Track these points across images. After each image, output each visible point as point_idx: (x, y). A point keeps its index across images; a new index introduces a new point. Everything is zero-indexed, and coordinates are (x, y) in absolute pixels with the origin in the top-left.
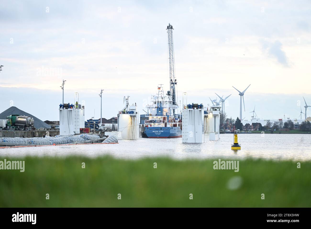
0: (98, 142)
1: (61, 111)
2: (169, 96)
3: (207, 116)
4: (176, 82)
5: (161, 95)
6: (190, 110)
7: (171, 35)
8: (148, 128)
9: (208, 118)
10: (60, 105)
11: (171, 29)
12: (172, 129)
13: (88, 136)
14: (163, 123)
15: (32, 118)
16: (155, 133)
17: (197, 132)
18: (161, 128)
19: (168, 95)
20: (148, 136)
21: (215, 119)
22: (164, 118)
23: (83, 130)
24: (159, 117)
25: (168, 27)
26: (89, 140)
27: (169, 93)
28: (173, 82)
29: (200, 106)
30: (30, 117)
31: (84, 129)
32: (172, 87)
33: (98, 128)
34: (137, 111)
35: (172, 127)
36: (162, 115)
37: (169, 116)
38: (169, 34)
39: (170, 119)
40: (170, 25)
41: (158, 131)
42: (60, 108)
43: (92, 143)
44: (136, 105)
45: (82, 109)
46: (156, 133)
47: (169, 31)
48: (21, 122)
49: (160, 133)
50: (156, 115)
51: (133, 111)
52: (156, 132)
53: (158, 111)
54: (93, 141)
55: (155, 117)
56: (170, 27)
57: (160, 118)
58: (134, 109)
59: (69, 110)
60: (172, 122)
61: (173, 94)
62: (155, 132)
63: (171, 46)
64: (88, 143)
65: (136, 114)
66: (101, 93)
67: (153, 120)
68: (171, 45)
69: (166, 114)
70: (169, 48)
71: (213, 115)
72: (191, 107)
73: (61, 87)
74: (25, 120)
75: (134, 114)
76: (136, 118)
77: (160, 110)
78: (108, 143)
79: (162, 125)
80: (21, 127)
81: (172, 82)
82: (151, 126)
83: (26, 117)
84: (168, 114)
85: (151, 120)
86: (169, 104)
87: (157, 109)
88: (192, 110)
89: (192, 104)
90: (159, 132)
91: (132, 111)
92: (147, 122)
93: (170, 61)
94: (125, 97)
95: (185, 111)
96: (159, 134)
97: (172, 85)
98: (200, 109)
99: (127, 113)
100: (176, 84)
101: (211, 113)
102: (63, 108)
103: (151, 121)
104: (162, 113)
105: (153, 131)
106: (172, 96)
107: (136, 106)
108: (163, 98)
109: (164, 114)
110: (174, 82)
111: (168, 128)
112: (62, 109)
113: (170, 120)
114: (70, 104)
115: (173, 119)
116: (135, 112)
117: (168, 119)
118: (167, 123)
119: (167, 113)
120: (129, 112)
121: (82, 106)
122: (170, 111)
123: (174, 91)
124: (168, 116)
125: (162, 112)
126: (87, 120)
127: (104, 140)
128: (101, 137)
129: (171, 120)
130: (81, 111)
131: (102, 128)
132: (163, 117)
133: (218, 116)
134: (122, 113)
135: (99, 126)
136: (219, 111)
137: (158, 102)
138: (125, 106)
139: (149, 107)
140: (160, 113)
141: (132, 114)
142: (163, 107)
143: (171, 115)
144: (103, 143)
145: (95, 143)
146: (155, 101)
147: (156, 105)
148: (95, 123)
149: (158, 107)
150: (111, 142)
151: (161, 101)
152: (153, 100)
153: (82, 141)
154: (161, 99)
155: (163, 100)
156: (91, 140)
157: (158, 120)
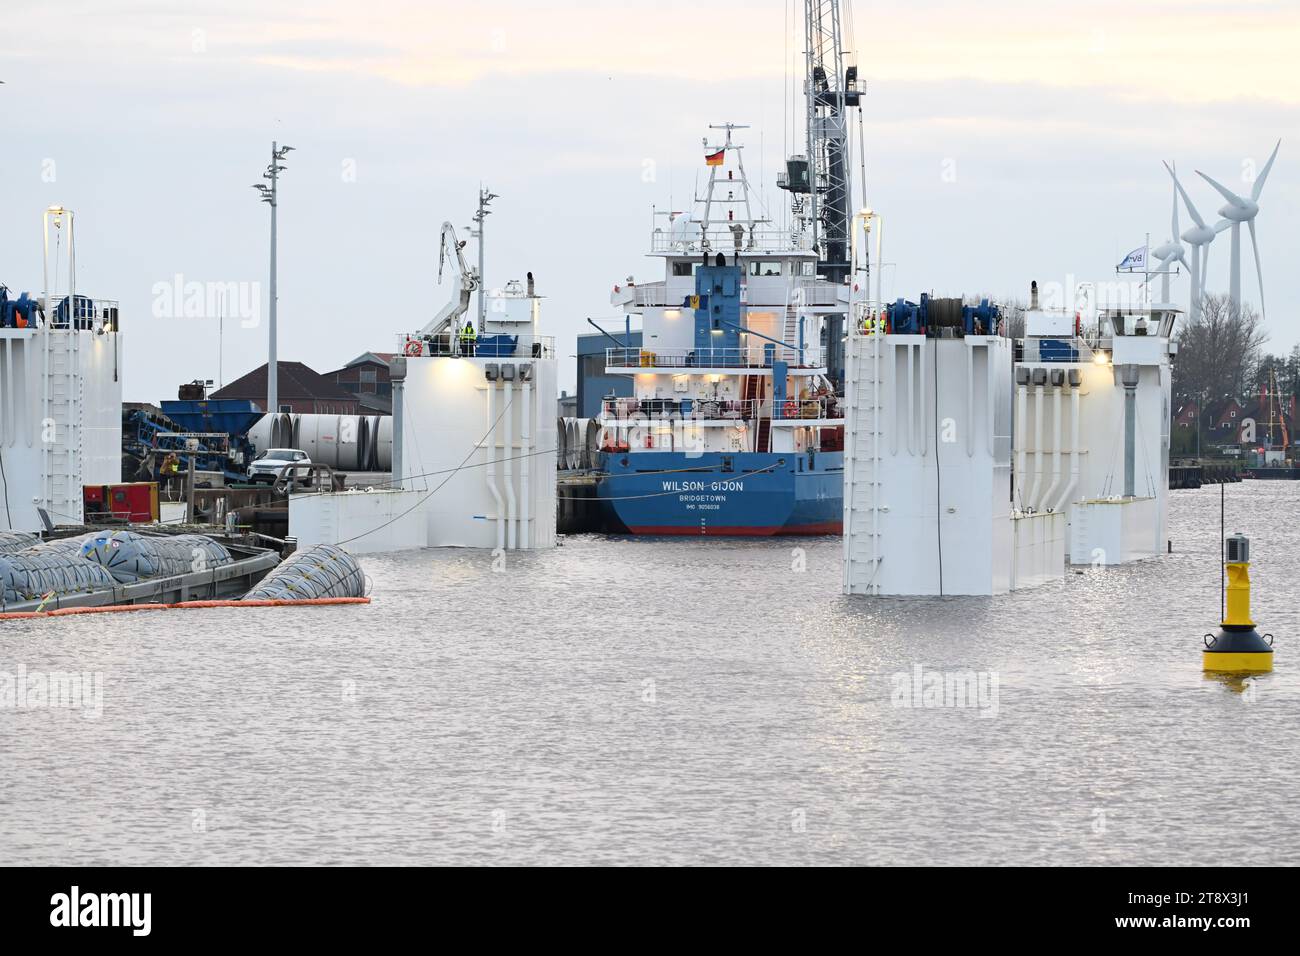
0: (218, 590)
2: (799, 195)
3: (1073, 373)
4: (851, 88)
5: (728, 207)
6: (906, 347)
8: (625, 462)
9: (1076, 392)
12: (811, 467)
13: (145, 551)
14: (746, 418)
16: (681, 498)
17: (952, 511)
18: (726, 464)
19: (793, 189)
20: (628, 523)
21: (1130, 398)
22: (752, 387)
23: (110, 498)
24: (714, 376)
26: (146, 575)
27: (796, 177)
28: (832, 90)
29: (976, 313)
31: (115, 489)
32: (819, 128)
33: (247, 462)
34: (538, 334)
35: (810, 451)
36: (735, 360)
37: (786, 367)
39: (794, 391)
41: (700, 486)
43: (172, 597)
44: (536, 292)
45: (101, 332)
46: (692, 498)
49: (718, 498)
50: (690, 361)
51: (512, 333)
52: (689, 493)
53: (707, 332)
54: (179, 582)
55: (682, 376)
57: (716, 385)
58: (517, 323)
59: (4, 341)
60: (812, 415)
61: (832, 180)
62: (684, 493)
64: (140, 600)
65: (528, 360)
66: (273, 172)
67: (663, 396)
69: (767, 353)
71: (1116, 368)
72: (914, 326)
75: (517, 362)
76: (533, 389)
77: (717, 326)
78: (289, 599)
79: (738, 439)
81: (825, 85)
82: (649, 442)
84: (781, 353)
85: (652, 397)
86: (791, 278)
87: (697, 316)
88: (917, 348)
89: (917, 301)
90: (708, 491)
91: (504, 338)
94: (447, 226)
95: (865, 356)
96: (710, 503)
97: (824, 112)
98: (979, 340)
99: (467, 350)
100: (853, 100)
101: (1101, 358)
103: (651, 408)
104: (737, 345)
105: (667, 486)
106: (824, 196)
107: (531, 294)
108: (746, 227)
109: (754, 350)
110: (842, 89)
111: (782, 458)
113: (796, 399)
114: (13, 296)
115: (822, 390)
116: (524, 345)
117: (780, 392)
118: (773, 423)
119: (769, 349)
120: (479, 339)
121: (99, 308)
122: (797, 334)
123: (839, 156)
124: (781, 370)
125: (734, 339)
126: (162, 402)
127: (259, 575)
128: (237, 555)
129: (802, 395)
130: (92, 346)
131: (272, 462)
132: (740, 380)
133: (1153, 377)
134: (426, 350)
135: (250, 452)
136: (1166, 341)
137: (706, 263)
138: (450, 299)
139: (639, 298)
140: (718, 342)
141: (500, 361)
142: (743, 299)
143: (807, 363)
144: (250, 597)
145: (195, 597)
146: (680, 251)
147: (687, 285)
148: (195, 448)
149: (704, 301)
150: (310, 591)
151: (728, 251)
152: (666, 245)
153: (99, 588)
154: (731, 236)
155: (745, 244)
156: (162, 575)
157: (702, 397)
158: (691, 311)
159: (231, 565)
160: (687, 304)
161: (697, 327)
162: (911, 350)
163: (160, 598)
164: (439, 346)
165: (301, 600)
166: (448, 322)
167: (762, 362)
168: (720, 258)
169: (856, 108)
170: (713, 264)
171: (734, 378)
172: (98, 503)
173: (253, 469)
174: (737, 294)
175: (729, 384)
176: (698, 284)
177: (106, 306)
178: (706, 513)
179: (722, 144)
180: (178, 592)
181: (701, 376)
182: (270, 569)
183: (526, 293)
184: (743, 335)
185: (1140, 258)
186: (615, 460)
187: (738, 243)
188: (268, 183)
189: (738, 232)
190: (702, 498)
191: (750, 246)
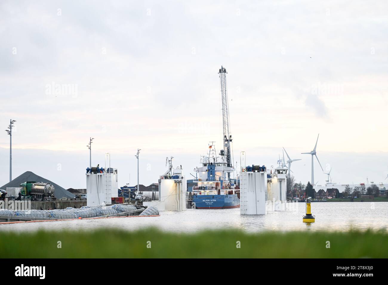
0: (135, 214)
1: (88, 176)
2: (222, 156)
3: (271, 180)
4: (231, 139)
6: (250, 174)
7: (224, 80)
8: (196, 197)
9: (271, 183)
10: (87, 169)
11: (224, 73)
12: (227, 197)
13: (122, 207)
14: (216, 189)
15: (52, 186)
17: (258, 201)
18: (213, 197)
19: (222, 155)
21: (281, 184)
22: (217, 184)
23: (116, 199)
24: (211, 182)
25: (220, 71)
26: (122, 212)
27: (222, 153)
28: (227, 139)
29: (262, 168)
30: (49, 184)
32: (226, 145)
33: (135, 197)
34: (183, 175)
35: (227, 194)
36: (214, 180)
38: (222, 79)
39: (224, 185)
40: (222, 68)
41: (209, 200)
42: (87, 172)
44: (182, 168)
45: (114, 174)
47: (222, 75)
48: (39, 191)
49: (212, 202)
50: (207, 180)
51: (178, 175)
52: (207, 202)
53: (210, 175)
54: (128, 213)
55: (206, 183)
56: (223, 71)
57: (211, 184)
58: (179, 173)
59: (98, 175)
60: (227, 189)
61: (228, 153)
63: (225, 94)
64: (122, 216)
65: (181, 179)
67: (203, 186)
68: (224, 92)
69: (219, 179)
70: (222, 96)
71: (278, 179)
72: (251, 170)
73: (87, 146)
74: (43, 188)
75: (179, 180)
76: (182, 184)
77: (211, 174)
78: (147, 216)
79: (215, 193)
80: (38, 196)
81: (226, 138)
82: (200, 193)
83: (45, 184)
84: (222, 179)
85: (201, 186)
86: (223, 166)
87: (208, 173)
88: (252, 174)
89: (252, 166)
90: (210, 201)
91: (177, 176)
92: (196, 189)
93: (223, 112)
94: (167, 158)
95: (243, 175)
97: (226, 142)
98: (262, 172)
99: (170, 178)
100: (231, 141)
101: (275, 177)
102: (91, 172)
103: (201, 188)
105: (203, 201)
106: (227, 156)
107: (181, 169)
108: (215, 158)
109: (217, 178)
110: (229, 139)
111: (222, 196)
112: (89, 174)
113: (224, 186)
114: (100, 168)
115: (228, 185)
116: (180, 177)
117: (222, 185)
118: (221, 190)
119: (220, 178)
120: (173, 176)
121: (114, 170)
122: (224, 175)
123: (229, 150)
124: (222, 181)
126: (121, 188)
127: (141, 212)
128: (137, 208)
130: (113, 176)
131: (139, 197)
133: (284, 181)
134: (164, 178)
135: (135, 195)
136: (286, 175)
137: (209, 164)
138: (168, 170)
139: (198, 170)
140: (211, 177)
141: (176, 180)
142: (215, 170)
143: (226, 180)
144: (140, 215)
145: (131, 215)
146: (205, 162)
147: (206, 168)
148: (130, 191)
149: (209, 170)
150: (150, 214)
151: (213, 162)
152: (203, 161)
153: (115, 214)
154: (213, 160)
155: (215, 161)
156: (125, 212)
157: (209, 186)
158: (207, 172)
159: (137, 210)
160: (207, 171)
161: (208, 174)
162: (251, 174)
163: (125, 215)
164: (166, 177)
165: (149, 215)
166: (168, 173)
167: (219, 180)
168: (212, 163)
169: (231, 142)
170: (210, 164)
171: (214, 183)
172: (114, 201)
173: (136, 198)
174: (214, 169)
175: (213, 184)
176: (208, 167)
177: (115, 169)
178: (210, 205)
179: (211, 145)
180: (128, 214)
181: (208, 183)
182: (143, 211)
183: (180, 168)
184: (215, 176)
185: (281, 161)
186: (195, 196)
187: (214, 161)
188: (137, 155)
189: (214, 159)
190: (209, 202)
191: (216, 161)
